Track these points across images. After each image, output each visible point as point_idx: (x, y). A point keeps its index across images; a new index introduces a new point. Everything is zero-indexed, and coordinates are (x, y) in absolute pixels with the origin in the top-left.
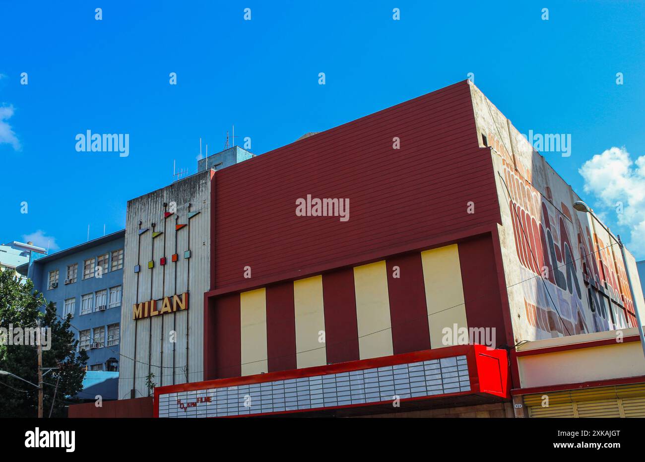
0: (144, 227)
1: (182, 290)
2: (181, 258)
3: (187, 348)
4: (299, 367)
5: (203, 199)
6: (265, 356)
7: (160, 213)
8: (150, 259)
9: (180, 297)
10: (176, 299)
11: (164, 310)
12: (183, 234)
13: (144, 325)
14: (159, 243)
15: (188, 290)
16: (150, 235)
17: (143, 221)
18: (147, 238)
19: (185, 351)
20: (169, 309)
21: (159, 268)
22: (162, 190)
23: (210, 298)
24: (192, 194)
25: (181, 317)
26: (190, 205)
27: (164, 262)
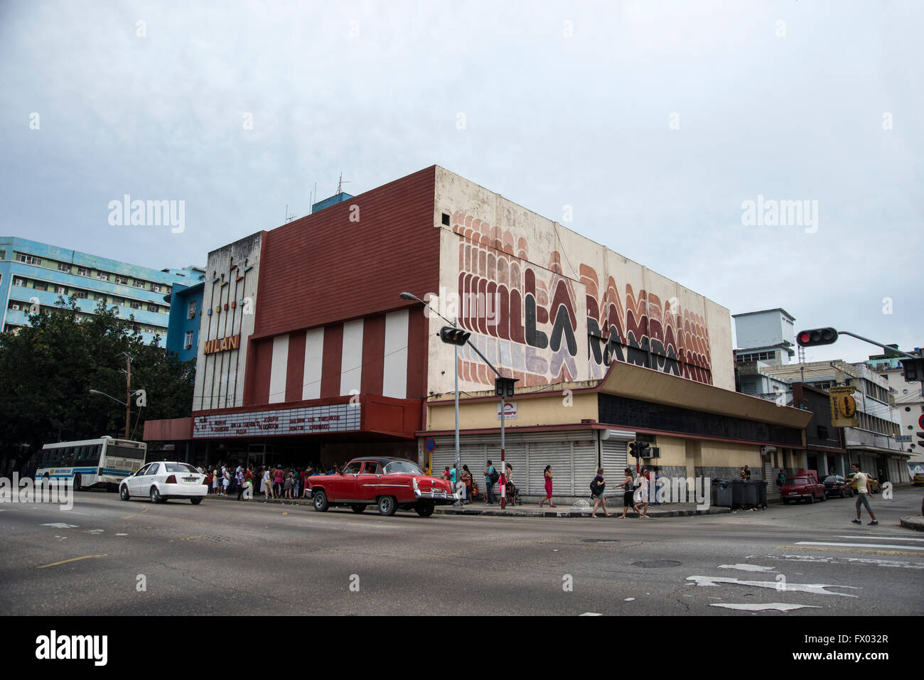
0: (217, 277)
1: (236, 332)
2: (238, 306)
3: (236, 381)
4: (304, 399)
5: (255, 256)
6: (284, 389)
7: (228, 264)
8: (218, 305)
9: (233, 337)
10: (230, 339)
11: (223, 348)
12: (241, 285)
13: (211, 359)
14: (225, 291)
15: (240, 333)
16: (220, 284)
17: (217, 272)
18: (218, 287)
19: (234, 382)
20: (225, 348)
21: (223, 312)
22: (230, 245)
23: (252, 340)
24: (249, 251)
25: (234, 355)
26: (247, 261)
27: (227, 309)
